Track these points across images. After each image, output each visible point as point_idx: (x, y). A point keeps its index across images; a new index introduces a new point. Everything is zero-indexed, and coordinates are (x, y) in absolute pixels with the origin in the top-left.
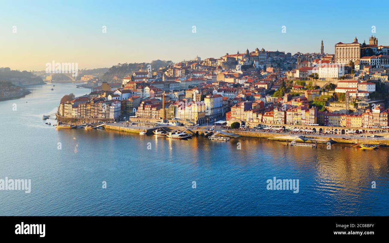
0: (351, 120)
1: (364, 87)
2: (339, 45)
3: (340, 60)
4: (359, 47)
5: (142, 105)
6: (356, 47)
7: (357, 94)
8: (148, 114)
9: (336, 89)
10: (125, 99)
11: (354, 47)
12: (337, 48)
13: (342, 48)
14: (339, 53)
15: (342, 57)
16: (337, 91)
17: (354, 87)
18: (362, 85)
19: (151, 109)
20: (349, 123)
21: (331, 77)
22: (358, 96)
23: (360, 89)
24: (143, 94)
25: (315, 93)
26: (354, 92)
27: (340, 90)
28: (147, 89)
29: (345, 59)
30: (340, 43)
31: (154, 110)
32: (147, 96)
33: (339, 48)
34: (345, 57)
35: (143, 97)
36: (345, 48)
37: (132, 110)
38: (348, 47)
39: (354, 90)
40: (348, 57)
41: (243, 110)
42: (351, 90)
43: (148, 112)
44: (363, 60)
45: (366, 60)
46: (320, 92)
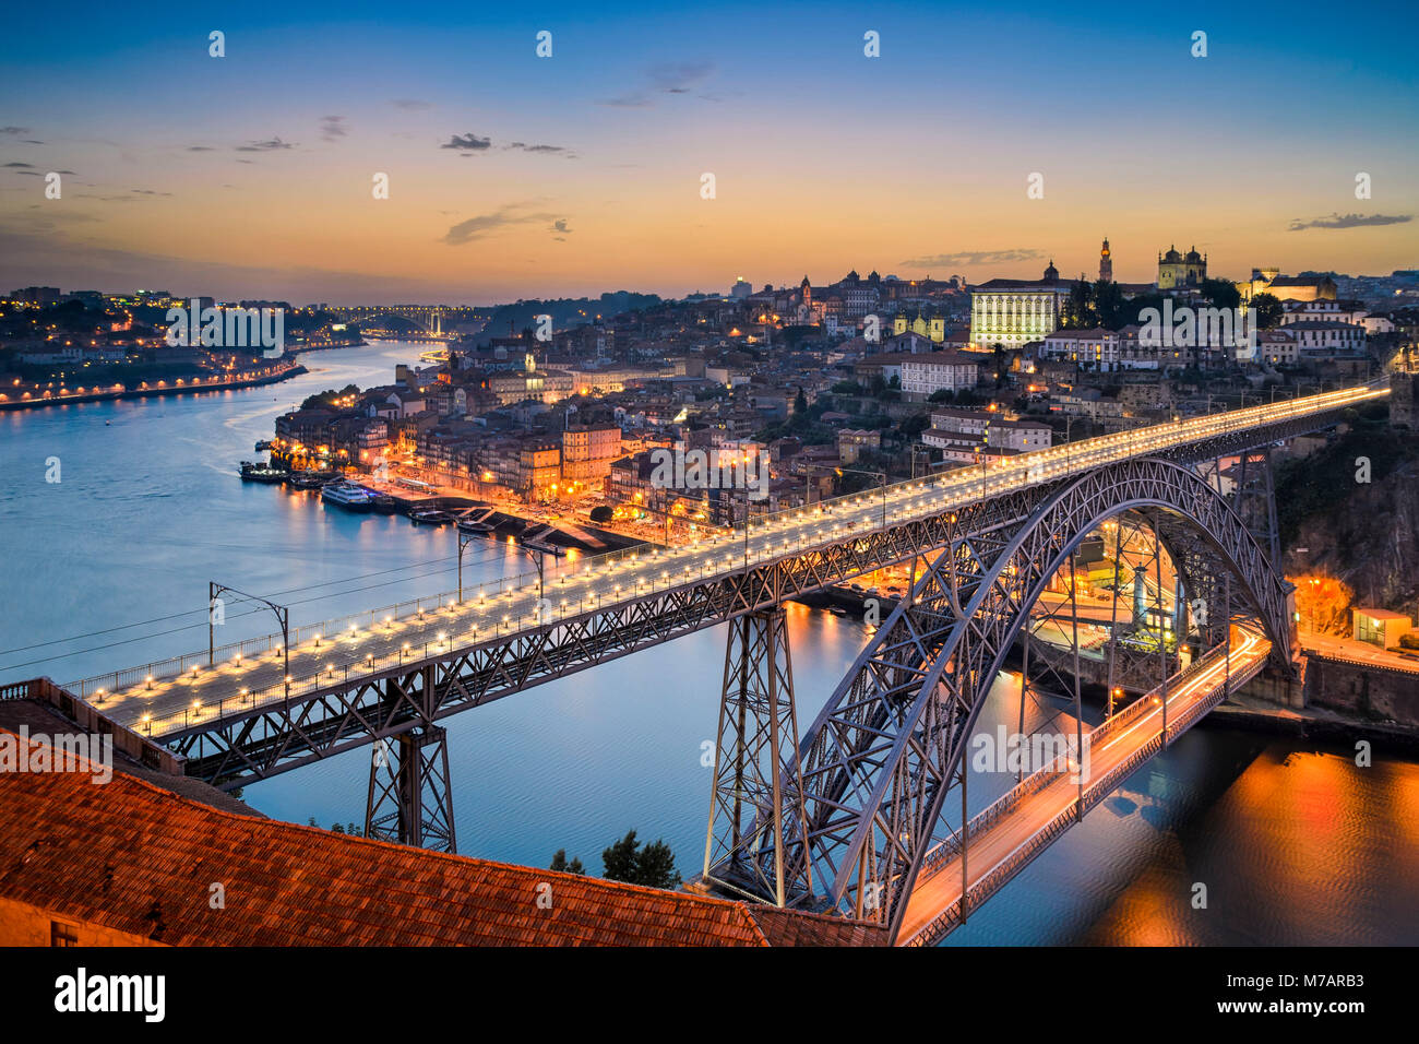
1: (1007, 435)
3: (989, 338)
6: (1043, 297)
9: (923, 435)
10: (411, 415)
14: (985, 316)
15: (995, 328)
16: (926, 439)
17: (977, 432)
18: (999, 429)
23: (992, 440)
25: (865, 439)
26: (972, 450)
27: (933, 437)
28: (460, 393)
34: (1005, 329)
38: (1015, 297)
39: (974, 443)
40: (1015, 329)
41: (636, 473)
42: (965, 443)
43: (435, 453)
44: (1054, 341)
45: (1066, 344)
46: (883, 437)
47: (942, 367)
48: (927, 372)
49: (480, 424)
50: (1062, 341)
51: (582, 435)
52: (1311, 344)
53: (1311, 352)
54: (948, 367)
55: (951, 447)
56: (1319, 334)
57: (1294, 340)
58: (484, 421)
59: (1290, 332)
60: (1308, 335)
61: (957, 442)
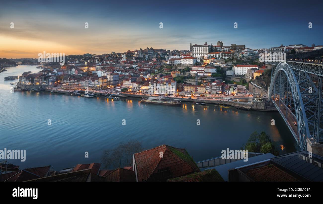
0: (198, 89)
1: (209, 70)
2: (195, 46)
3: (196, 54)
4: (208, 47)
5: (69, 78)
6: (206, 47)
7: (204, 74)
8: (72, 83)
9: (191, 71)
10: (59, 75)
11: (204, 47)
12: (193, 48)
13: (197, 48)
14: (195, 51)
15: (197, 53)
16: (191, 72)
17: (202, 70)
18: (207, 69)
19: (74, 81)
20: (197, 90)
21: (189, 64)
22: (205, 75)
23: (206, 71)
24: (71, 73)
25: (177, 73)
26: (202, 73)
27: (193, 71)
28: (73, 69)
29: (199, 54)
30: (196, 45)
31: (76, 81)
32: (74, 74)
33: (195, 48)
34: (199, 53)
35: (71, 74)
36: (199, 48)
37: (63, 81)
38: (200, 47)
39: (202, 72)
40: (201, 53)
41: (130, 82)
42: (200, 72)
43: (72, 82)
44: (210, 54)
45: (212, 55)
46: (181, 72)
47: (190, 59)
48: (187, 60)
49: (80, 76)
50: (211, 54)
51: (112, 76)
52: (249, 54)
53: (249, 56)
54: (192, 59)
55: (198, 73)
56: (250, 53)
57: (247, 54)
58: (81, 75)
59: (246, 53)
60: (249, 53)
61: (199, 72)
